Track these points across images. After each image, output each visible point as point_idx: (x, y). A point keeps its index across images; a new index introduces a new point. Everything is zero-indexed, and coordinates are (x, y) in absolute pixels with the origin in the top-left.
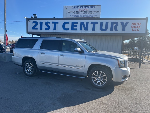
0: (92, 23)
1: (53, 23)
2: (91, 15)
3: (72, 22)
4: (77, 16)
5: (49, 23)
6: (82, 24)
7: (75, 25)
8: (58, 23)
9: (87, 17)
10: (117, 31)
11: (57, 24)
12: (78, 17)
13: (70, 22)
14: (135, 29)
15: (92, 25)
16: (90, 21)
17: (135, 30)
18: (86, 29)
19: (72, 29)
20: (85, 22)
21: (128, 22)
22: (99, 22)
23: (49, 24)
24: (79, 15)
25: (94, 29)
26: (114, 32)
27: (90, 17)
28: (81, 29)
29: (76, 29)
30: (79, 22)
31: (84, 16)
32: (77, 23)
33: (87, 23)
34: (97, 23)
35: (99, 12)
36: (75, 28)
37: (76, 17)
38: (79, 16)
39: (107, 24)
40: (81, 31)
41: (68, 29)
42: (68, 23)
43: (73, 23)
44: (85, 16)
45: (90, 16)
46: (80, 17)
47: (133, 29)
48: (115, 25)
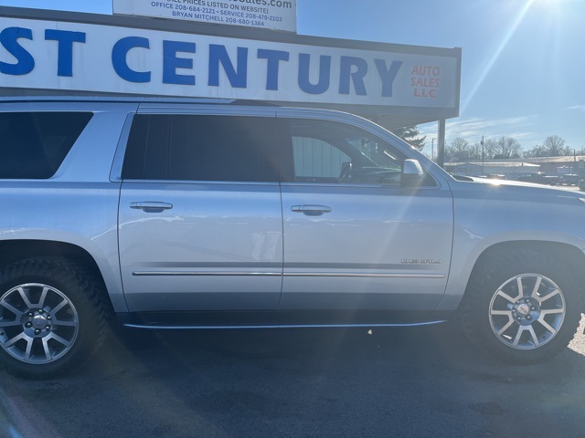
0: (262, 54)
1: (50, 35)
2: (257, 14)
3: (166, 44)
4: (188, 11)
5: (27, 34)
6: (217, 54)
7: (180, 55)
8: (81, 37)
9: (237, 24)
10: (365, 93)
11: (76, 46)
12: (193, 19)
13: (157, 38)
14: (424, 90)
15: (264, 62)
16: (253, 46)
17: (423, 95)
18: (239, 79)
19: (169, 77)
20: (231, 45)
21: (401, 63)
22: (294, 50)
23: (22, 42)
24: (201, 7)
25: (272, 84)
26: (352, 98)
27: (250, 25)
28: (213, 80)
29: (190, 80)
30: (203, 42)
31: (224, 17)
32: (190, 47)
33: (242, 53)
34: (285, 56)
35: (288, 4)
36: (180, 71)
37: (186, 18)
38: (197, 13)
39: (325, 62)
40: (213, 88)
41: (145, 77)
42: (144, 43)
43: (169, 48)
44: (229, 17)
45: (250, 20)
46: (205, 20)
47: (416, 90)
48: (354, 69)
